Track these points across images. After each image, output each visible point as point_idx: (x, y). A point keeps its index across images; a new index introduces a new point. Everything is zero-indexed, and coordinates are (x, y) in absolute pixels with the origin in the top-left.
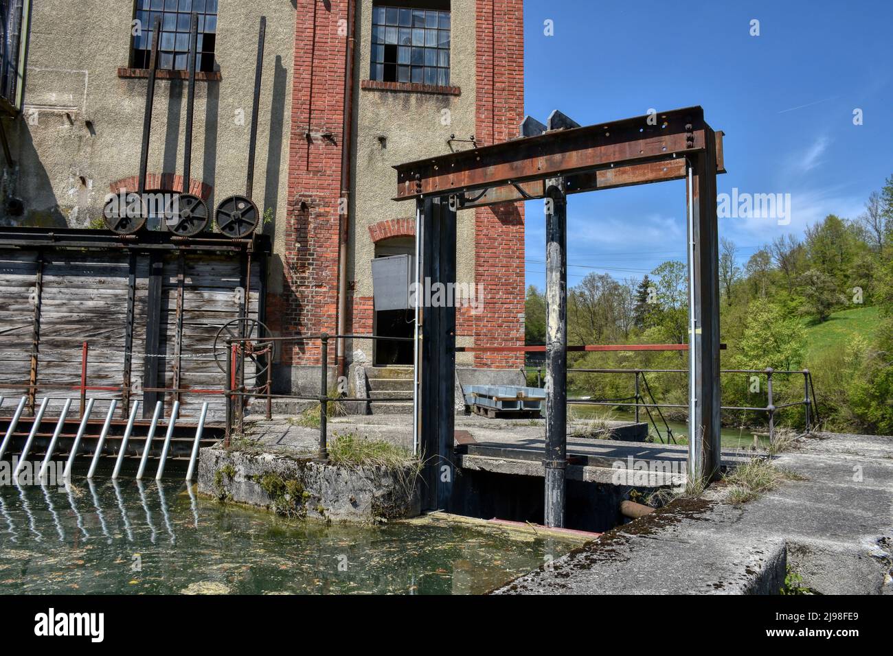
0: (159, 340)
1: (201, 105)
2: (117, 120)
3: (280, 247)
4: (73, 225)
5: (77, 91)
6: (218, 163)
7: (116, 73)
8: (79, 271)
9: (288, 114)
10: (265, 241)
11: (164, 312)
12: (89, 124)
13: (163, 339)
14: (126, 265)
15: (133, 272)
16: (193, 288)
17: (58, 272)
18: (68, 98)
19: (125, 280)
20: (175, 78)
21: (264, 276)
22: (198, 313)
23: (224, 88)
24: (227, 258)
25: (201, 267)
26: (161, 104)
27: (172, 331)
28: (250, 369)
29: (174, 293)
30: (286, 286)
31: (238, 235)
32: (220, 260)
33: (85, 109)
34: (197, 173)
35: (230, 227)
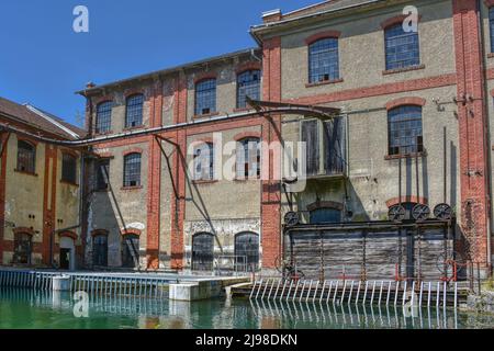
0: (411, 260)
1: (420, 166)
2: (387, 177)
3: (459, 221)
4: (372, 219)
5: (369, 167)
6: (429, 190)
7: (383, 158)
8: (378, 236)
9: (458, 165)
10: (454, 219)
11: (413, 249)
12: (375, 180)
13: (413, 260)
14: (396, 233)
15: (400, 235)
16: (424, 240)
17: (370, 236)
18: (365, 170)
19: (397, 238)
20: (408, 158)
21: (454, 234)
22: (426, 249)
23: (429, 158)
24: (438, 227)
25: (426, 231)
26: (404, 168)
27: (417, 256)
28: (450, 270)
29: (416, 242)
30: (462, 236)
31: (444, 218)
32: (435, 228)
33: (373, 174)
34: (421, 194)
35: (440, 215)
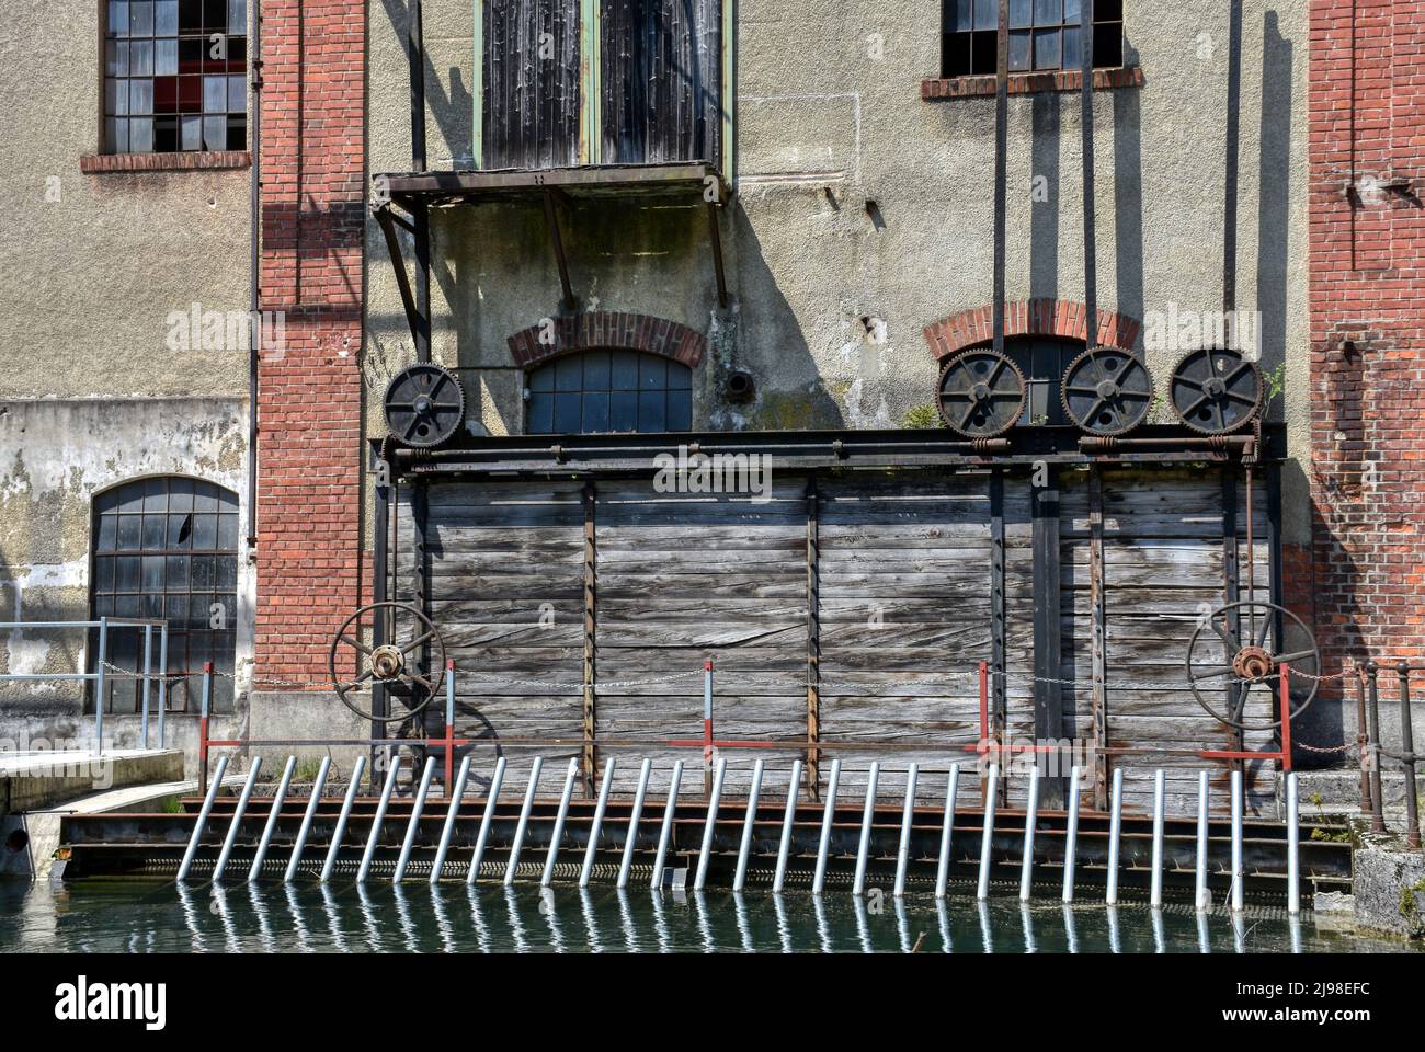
0: (1060, 648)
1: (1105, 141)
2: (934, 194)
3: (1299, 446)
4: (856, 420)
5: (841, 137)
6: (1149, 268)
7: (916, 93)
8: (886, 515)
9: (1299, 144)
10: (1275, 434)
11: (1067, 593)
12: (872, 207)
13: (1070, 647)
14: (982, 498)
15: (997, 510)
16: (1124, 540)
17: (848, 516)
18: (823, 154)
19: (983, 530)
20: (1044, 94)
21: (1273, 509)
22: (1137, 592)
23: (1151, 101)
24: (1193, 474)
25: (1138, 496)
26: (1020, 148)
27: (1085, 628)
28: (1258, 708)
29: (1083, 552)
30: (1319, 528)
31: (1222, 427)
32: (1178, 479)
33: (859, 178)
34: (1108, 297)
35: (1202, 412)
